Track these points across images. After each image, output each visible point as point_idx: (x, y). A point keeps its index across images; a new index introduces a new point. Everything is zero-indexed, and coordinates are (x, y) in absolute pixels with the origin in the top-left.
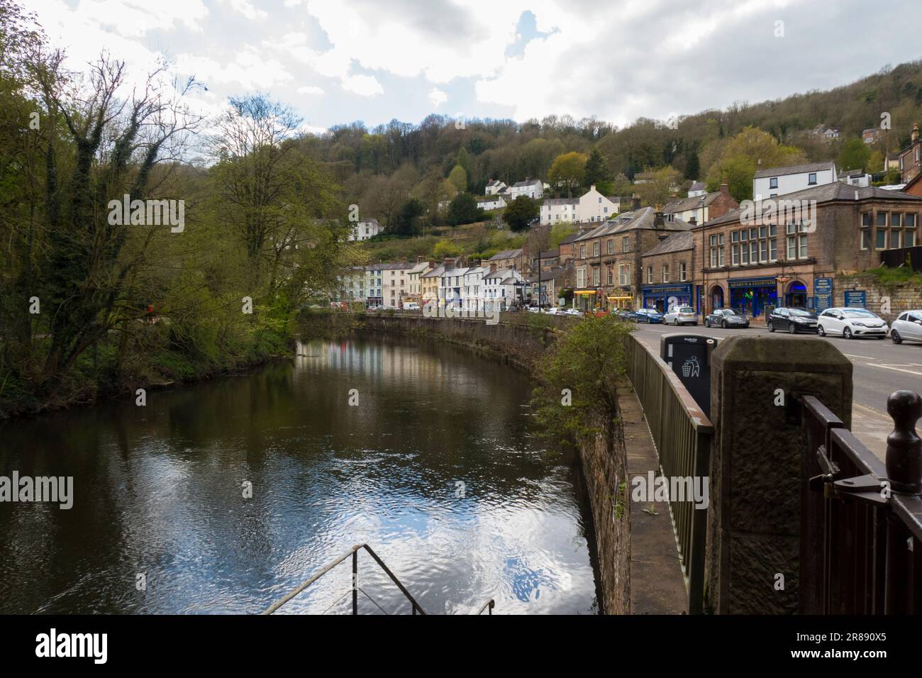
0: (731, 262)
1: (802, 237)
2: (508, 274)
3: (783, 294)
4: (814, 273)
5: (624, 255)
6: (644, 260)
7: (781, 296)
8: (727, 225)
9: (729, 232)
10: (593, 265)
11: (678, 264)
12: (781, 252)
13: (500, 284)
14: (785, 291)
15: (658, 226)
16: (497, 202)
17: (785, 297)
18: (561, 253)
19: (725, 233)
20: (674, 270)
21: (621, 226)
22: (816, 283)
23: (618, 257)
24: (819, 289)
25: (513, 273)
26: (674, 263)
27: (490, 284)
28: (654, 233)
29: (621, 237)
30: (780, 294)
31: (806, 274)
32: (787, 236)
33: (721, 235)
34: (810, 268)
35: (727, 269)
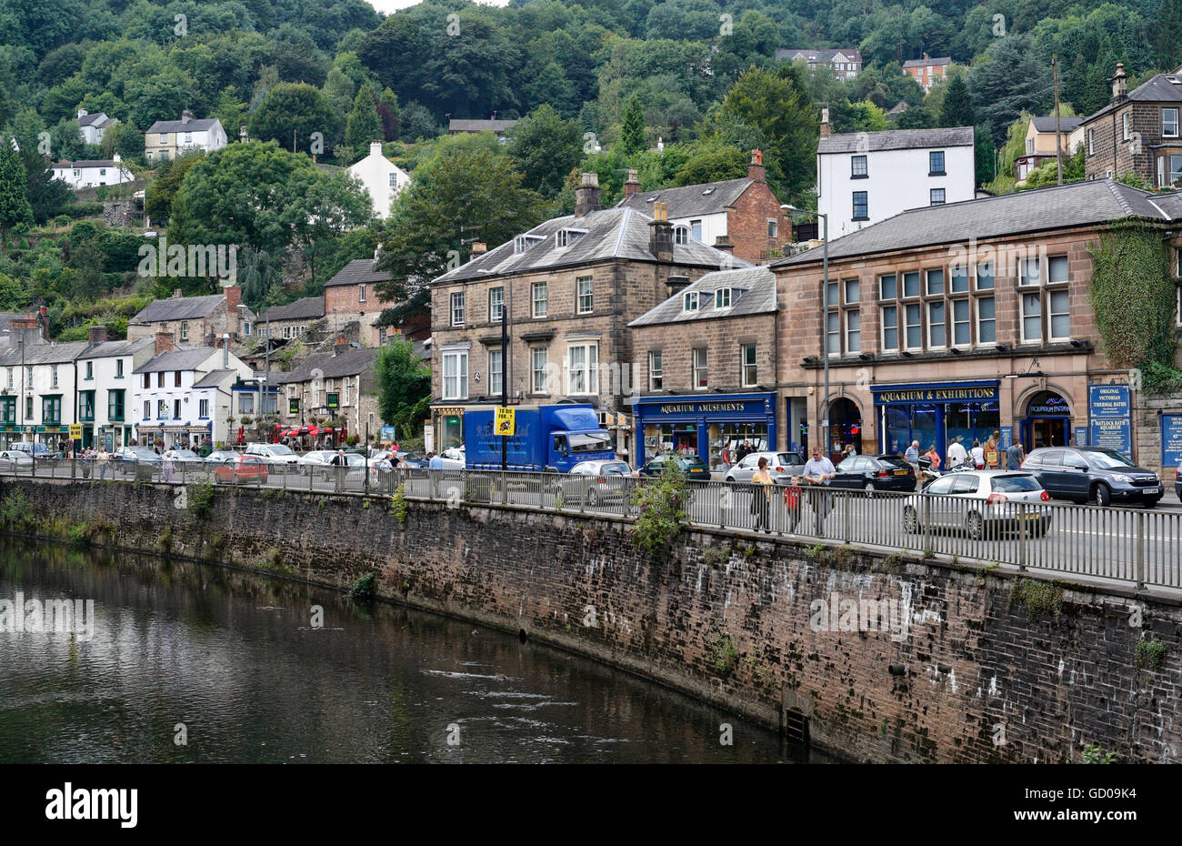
0: (879, 345)
1: (1054, 294)
2: (215, 360)
3: (1014, 419)
4: (1089, 375)
5: (579, 323)
6: (638, 335)
7: (1010, 424)
8: (867, 260)
9: (873, 277)
10: (487, 342)
11: (735, 348)
12: (1006, 325)
13: (194, 387)
14: (1018, 412)
15: (660, 253)
16: (108, 170)
17: (1018, 425)
18: (330, 309)
19: (863, 278)
20: (724, 360)
21: (563, 250)
22: (1093, 396)
23: (563, 326)
24: (1101, 408)
25: (226, 359)
26: (724, 344)
27: (161, 384)
28: (651, 270)
29: (571, 277)
30: (1006, 419)
31: (1068, 376)
32: (1019, 291)
33: (851, 282)
34: (1079, 363)
35: (866, 361)
